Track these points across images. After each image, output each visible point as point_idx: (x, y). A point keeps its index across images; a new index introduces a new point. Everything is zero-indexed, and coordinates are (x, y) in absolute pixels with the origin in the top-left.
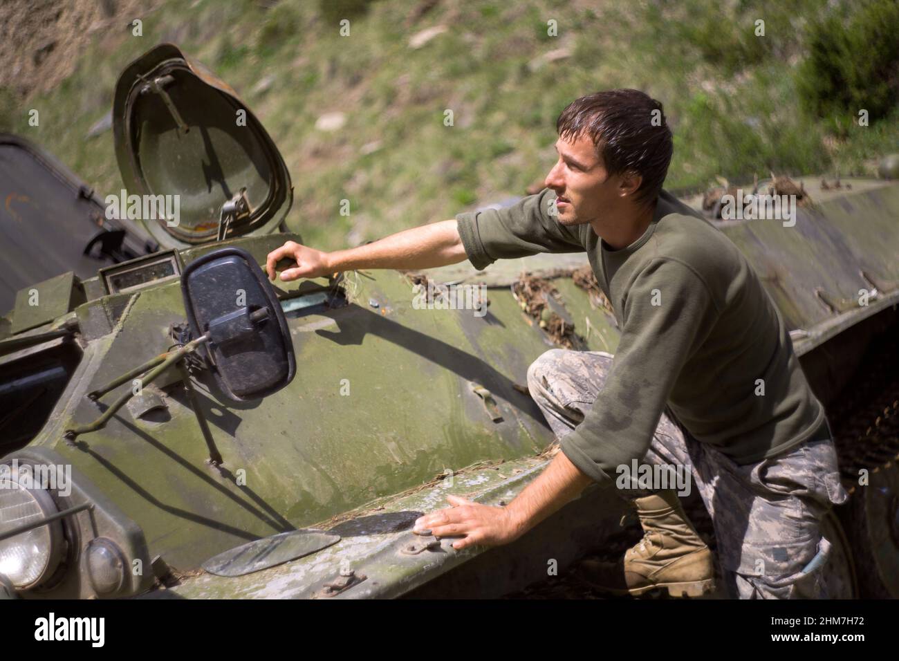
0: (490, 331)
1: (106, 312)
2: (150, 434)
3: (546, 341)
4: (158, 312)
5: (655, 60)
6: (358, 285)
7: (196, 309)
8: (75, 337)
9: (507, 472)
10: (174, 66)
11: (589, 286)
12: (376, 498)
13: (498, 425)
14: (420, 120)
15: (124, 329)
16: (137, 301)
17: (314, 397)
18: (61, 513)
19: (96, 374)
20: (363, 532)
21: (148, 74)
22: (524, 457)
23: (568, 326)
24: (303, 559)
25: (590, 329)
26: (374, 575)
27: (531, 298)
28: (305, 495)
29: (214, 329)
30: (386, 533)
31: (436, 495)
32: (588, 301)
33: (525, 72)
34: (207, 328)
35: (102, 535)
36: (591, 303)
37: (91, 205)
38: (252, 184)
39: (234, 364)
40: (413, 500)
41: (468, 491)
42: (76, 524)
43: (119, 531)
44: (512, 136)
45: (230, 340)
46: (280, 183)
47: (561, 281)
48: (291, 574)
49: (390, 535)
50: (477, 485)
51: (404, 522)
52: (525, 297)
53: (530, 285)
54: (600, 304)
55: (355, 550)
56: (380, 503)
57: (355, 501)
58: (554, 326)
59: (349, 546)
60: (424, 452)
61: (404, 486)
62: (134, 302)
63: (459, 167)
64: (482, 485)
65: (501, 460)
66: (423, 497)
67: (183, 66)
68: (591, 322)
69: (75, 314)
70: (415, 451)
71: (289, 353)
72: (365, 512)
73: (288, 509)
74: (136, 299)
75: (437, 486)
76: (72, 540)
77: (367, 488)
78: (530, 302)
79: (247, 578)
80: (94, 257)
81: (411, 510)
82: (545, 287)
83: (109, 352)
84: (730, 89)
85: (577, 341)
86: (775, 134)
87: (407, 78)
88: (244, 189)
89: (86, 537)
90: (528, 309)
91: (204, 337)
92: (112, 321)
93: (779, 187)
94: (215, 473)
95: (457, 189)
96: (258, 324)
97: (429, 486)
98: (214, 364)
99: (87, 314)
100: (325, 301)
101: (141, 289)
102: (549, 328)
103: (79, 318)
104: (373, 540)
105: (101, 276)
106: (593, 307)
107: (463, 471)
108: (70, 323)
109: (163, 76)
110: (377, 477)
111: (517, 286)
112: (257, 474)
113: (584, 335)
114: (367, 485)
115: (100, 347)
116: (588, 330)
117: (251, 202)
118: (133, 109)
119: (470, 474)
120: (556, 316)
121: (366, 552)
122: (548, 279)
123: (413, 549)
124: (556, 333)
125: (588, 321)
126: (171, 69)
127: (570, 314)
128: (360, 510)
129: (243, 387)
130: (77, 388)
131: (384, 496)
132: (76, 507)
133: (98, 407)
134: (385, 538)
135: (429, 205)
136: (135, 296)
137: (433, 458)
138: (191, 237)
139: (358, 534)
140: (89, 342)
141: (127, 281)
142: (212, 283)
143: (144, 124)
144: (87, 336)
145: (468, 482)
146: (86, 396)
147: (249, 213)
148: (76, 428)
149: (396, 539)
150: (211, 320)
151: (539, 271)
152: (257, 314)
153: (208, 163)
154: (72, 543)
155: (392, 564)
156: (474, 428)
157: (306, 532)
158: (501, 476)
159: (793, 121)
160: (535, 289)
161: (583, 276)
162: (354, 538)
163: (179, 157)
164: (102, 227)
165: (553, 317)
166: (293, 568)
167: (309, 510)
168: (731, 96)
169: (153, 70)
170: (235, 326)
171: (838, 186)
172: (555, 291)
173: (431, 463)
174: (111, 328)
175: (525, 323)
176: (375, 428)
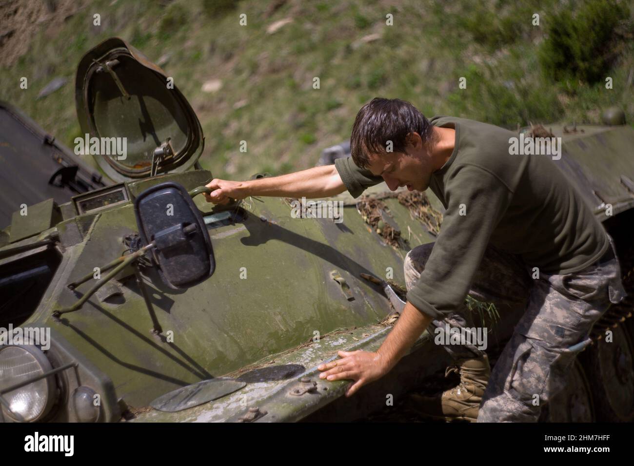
0: (344, 236)
1: (78, 227)
2: (112, 312)
3: (381, 243)
4: (114, 226)
5: (440, 41)
6: (252, 206)
7: (145, 225)
8: (56, 245)
9: (359, 335)
10: (120, 53)
11: (409, 204)
12: (268, 355)
13: (350, 302)
14: (275, 85)
15: (91, 240)
16: (100, 219)
17: (224, 285)
18: (55, 370)
19: (73, 271)
20: (261, 380)
21: (101, 58)
22: (370, 325)
23: (397, 232)
24: (221, 399)
25: (411, 234)
26: (272, 411)
27: (370, 213)
28: (220, 354)
29: (158, 239)
30: (278, 380)
31: (311, 353)
32: (409, 215)
33: (349, 50)
34: (153, 238)
35: (84, 385)
36: (411, 216)
37: (53, 148)
38: (175, 135)
39: (172, 263)
40: (294, 356)
41: (332, 349)
42: (65, 377)
43: (96, 382)
44: (340, 95)
45: (169, 247)
46: (195, 135)
47: (390, 200)
48: (214, 410)
49: (280, 381)
50: (338, 345)
51: (291, 372)
52: (366, 212)
53: (369, 204)
54: (417, 216)
55: (257, 393)
56: (272, 358)
57: (254, 357)
58: (386, 232)
59: (253, 390)
60: (301, 322)
61: (287, 347)
62: (98, 220)
63: (303, 117)
64: (342, 345)
65: (354, 327)
66: (302, 354)
67: (126, 53)
68: (411, 229)
69: (56, 229)
70: (294, 321)
71: (210, 255)
72: (261, 365)
73: (208, 364)
74: (99, 217)
75: (310, 346)
76: (62, 389)
77: (262, 348)
78: (370, 216)
79: (183, 413)
80: (56, 186)
81: (294, 363)
82: (379, 205)
83: (81, 255)
84: (493, 62)
85: (403, 243)
86: (525, 93)
87: (265, 55)
88: (169, 139)
89: (72, 386)
90: (368, 221)
91: (151, 245)
92: (82, 234)
93: (536, 132)
94: (157, 339)
95: (302, 132)
96: (189, 236)
97: (305, 346)
98: (158, 263)
99: (65, 229)
100: (229, 217)
101: (101, 211)
102: (383, 234)
103: (59, 231)
104: (269, 385)
105: (73, 201)
106: (412, 218)
107: (328, 335)
108: (53, 235)
109: (112, 60)
110: (269, 340)
111: (360, 205)
112: (186, 339)
113: (407, 238)
114: (262, 345)
115: (75, 252)
116: (410, 235)
117: (174, 148)
118: (89, 83)
119: (333, 337)
120: (388, 226)
121: (265, 394)
122: (381, 200)
123: (298, 392)
124: (388, 237)
125: (409, 229)
126: (117, 55)
127: (397, 224)
128: (258, 364)
129: (179, 280)
130: (60, 281)
131: (273, 353)
132: (64, 365)
133: (75, 294)
134: (278, 384)
135: (283, 144)
136: (98, 216)
137: (307, 327)
138: (132, 173)
139: (258, 381)
140: (66, 248)
141: (91, 205)
142: (156, 207)
143: (98, 93)
144: (65, 244)
145: (332, 343)
146: (66, 287)
147: (173, 155)
148: (61, 309)
149: (285, 385)
150: (156, 233)
151: (374, 193)
152: (188, 228)
153: (143, 120)
154: (63, 390)
155: (284, 403)
156: (334, 304)
157: (221, 379)
158: (355, 338)
159: (537, 84)
160: (373, 206)
161: (405, 197)
162: (256, 384)
163: (122, 116)
164: (61, 164)
165: (386, 226)
166: (215, 406)
167: (223, 364)
168: (493, 66)
169: (105, 56)
170: (173, 237)
171: (575, 130)
172: (386, 207)
173: (306, 330)
174: (82, 238)
175: (367, 231)
176: (267, 306)
